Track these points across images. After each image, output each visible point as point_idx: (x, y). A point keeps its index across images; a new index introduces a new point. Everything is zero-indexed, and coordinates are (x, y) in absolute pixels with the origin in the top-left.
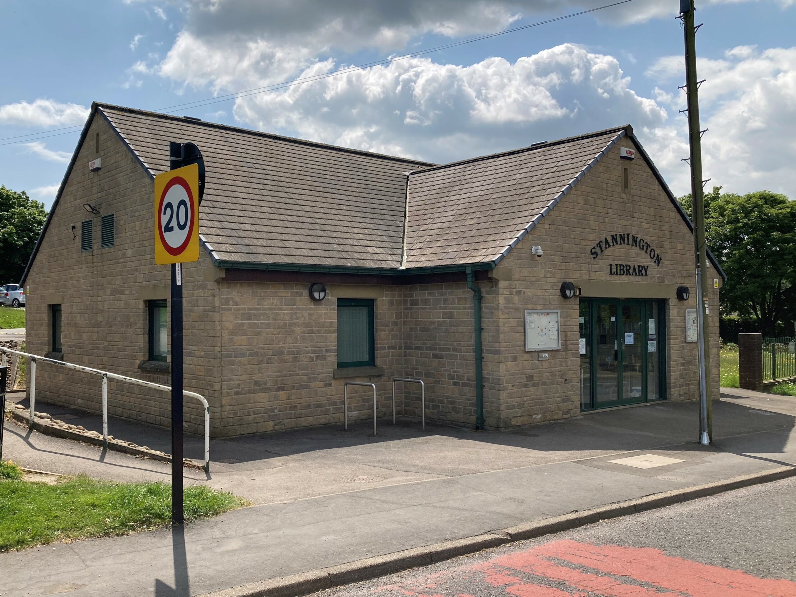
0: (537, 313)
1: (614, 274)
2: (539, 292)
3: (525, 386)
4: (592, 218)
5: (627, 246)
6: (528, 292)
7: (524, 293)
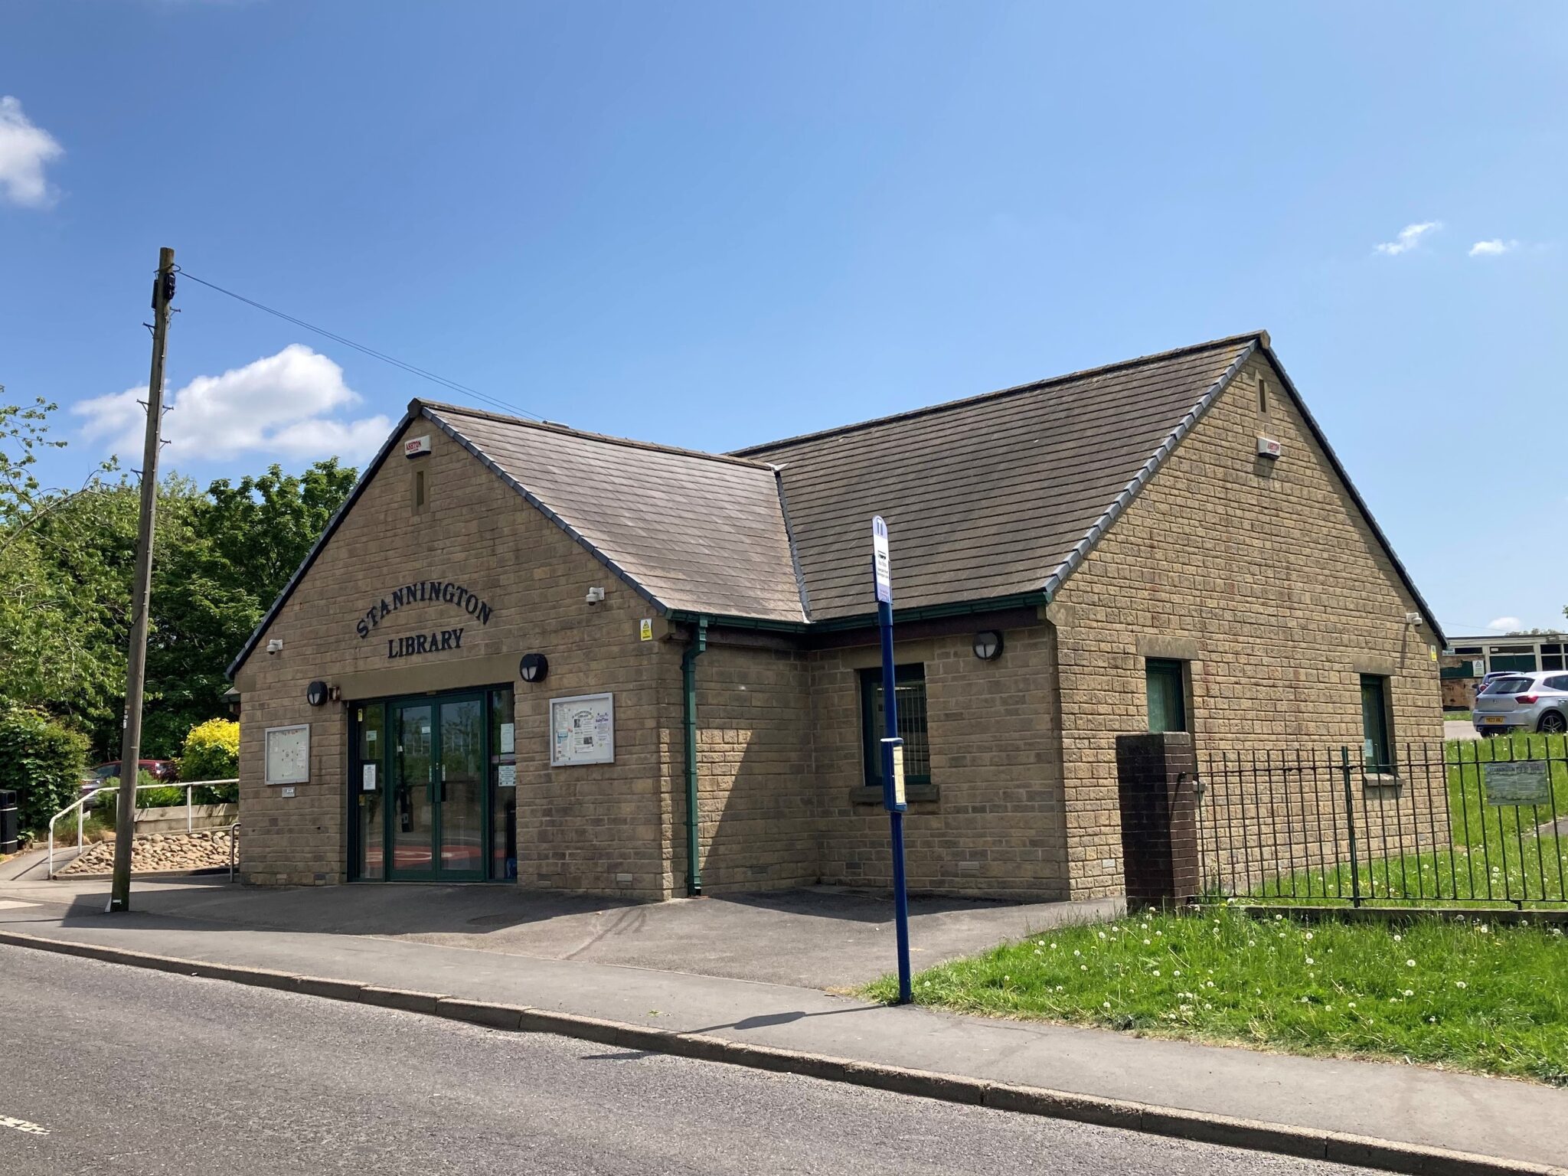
0: (283, 732)
1: (396, 656)
2: (286, 702)
3: (268, 832)
4: (360, 575)
5: (421, 604)
6: (273, 704)
7: (268, 705)
